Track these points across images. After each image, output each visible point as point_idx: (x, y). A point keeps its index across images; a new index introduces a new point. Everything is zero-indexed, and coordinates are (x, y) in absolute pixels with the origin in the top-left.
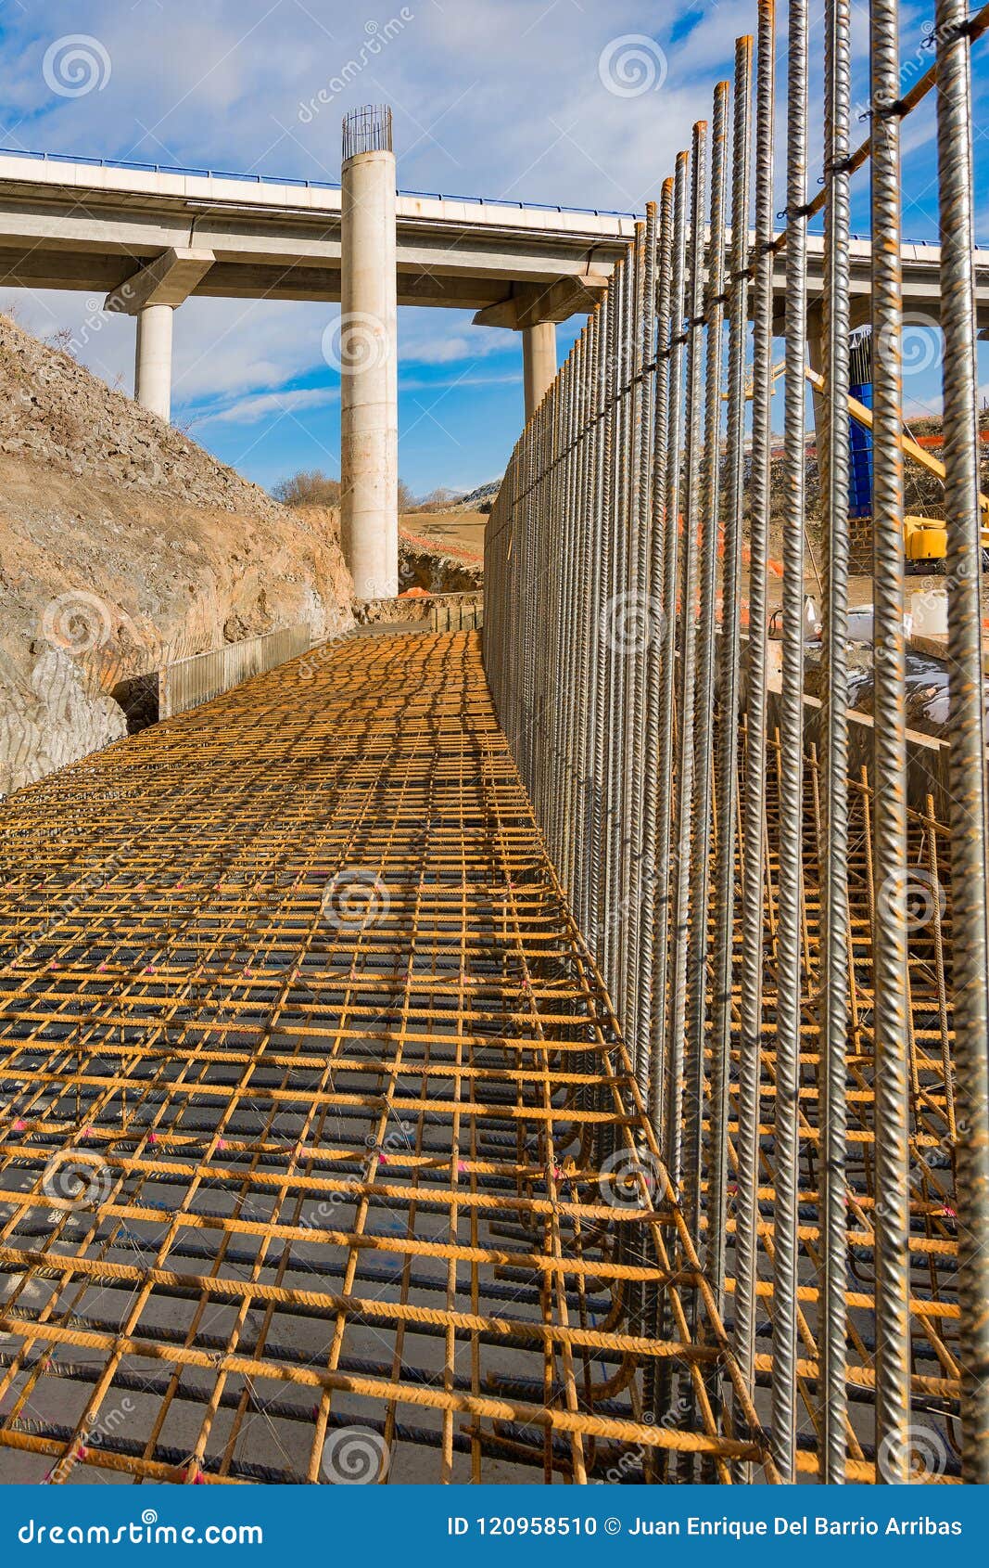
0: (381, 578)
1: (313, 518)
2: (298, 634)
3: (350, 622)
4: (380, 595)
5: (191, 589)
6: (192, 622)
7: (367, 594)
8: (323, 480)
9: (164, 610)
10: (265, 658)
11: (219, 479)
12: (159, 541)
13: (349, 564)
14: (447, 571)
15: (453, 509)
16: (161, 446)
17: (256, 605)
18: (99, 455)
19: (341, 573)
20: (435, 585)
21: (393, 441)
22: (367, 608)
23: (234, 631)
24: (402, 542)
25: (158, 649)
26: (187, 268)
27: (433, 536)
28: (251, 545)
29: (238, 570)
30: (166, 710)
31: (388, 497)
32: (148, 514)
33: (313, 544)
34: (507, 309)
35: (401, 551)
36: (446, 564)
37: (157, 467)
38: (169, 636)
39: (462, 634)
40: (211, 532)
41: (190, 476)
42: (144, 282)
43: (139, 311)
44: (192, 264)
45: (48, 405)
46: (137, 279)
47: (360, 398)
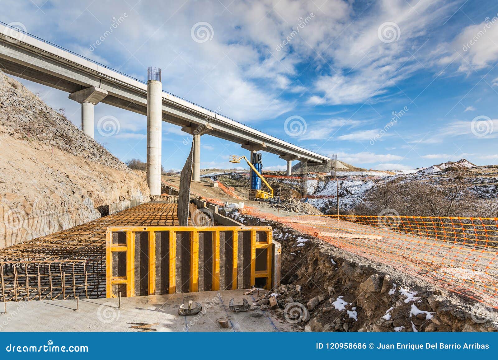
0: (157, 190)
1: (139, 173)
2: (138, 201)
3: (149, 200)
4: (156, 194)
5: (112, 188)
6: (113, 195)
7: (153, 194)
8: (140, 162)
9: (106, 192)
10: (130, 205)
11: (114, 160)
12: (102, 176)
13: (149, 186)
14: (173, 190)
15: (175, 175)
16: (97, 149)
17: (127, 193)
18: (80, 150)
19: (147, 188)
20: (169, 193)
21: (160, 157)
22: (153, 197)
23: (122, 199)
24: (162, 182)
25: (106, 200)
26: (99, 94)
27: (170, 182)
28: (125, 179)
29: (122, 185)
30: (111, 212)
31: (159, 171)
32: (98, 168)
33: (140, 180)
34: (189, 129)
35: (162, 185)
37: (98, 155)
38: (108, 198)
39: (175, 204)
40: (115, 175)
41: (107, 159)
42: (84, 94)
43: (82, 102)
44: (101, 93)
45: (61, 132)
46: (81, 92)
47: (152, 146)
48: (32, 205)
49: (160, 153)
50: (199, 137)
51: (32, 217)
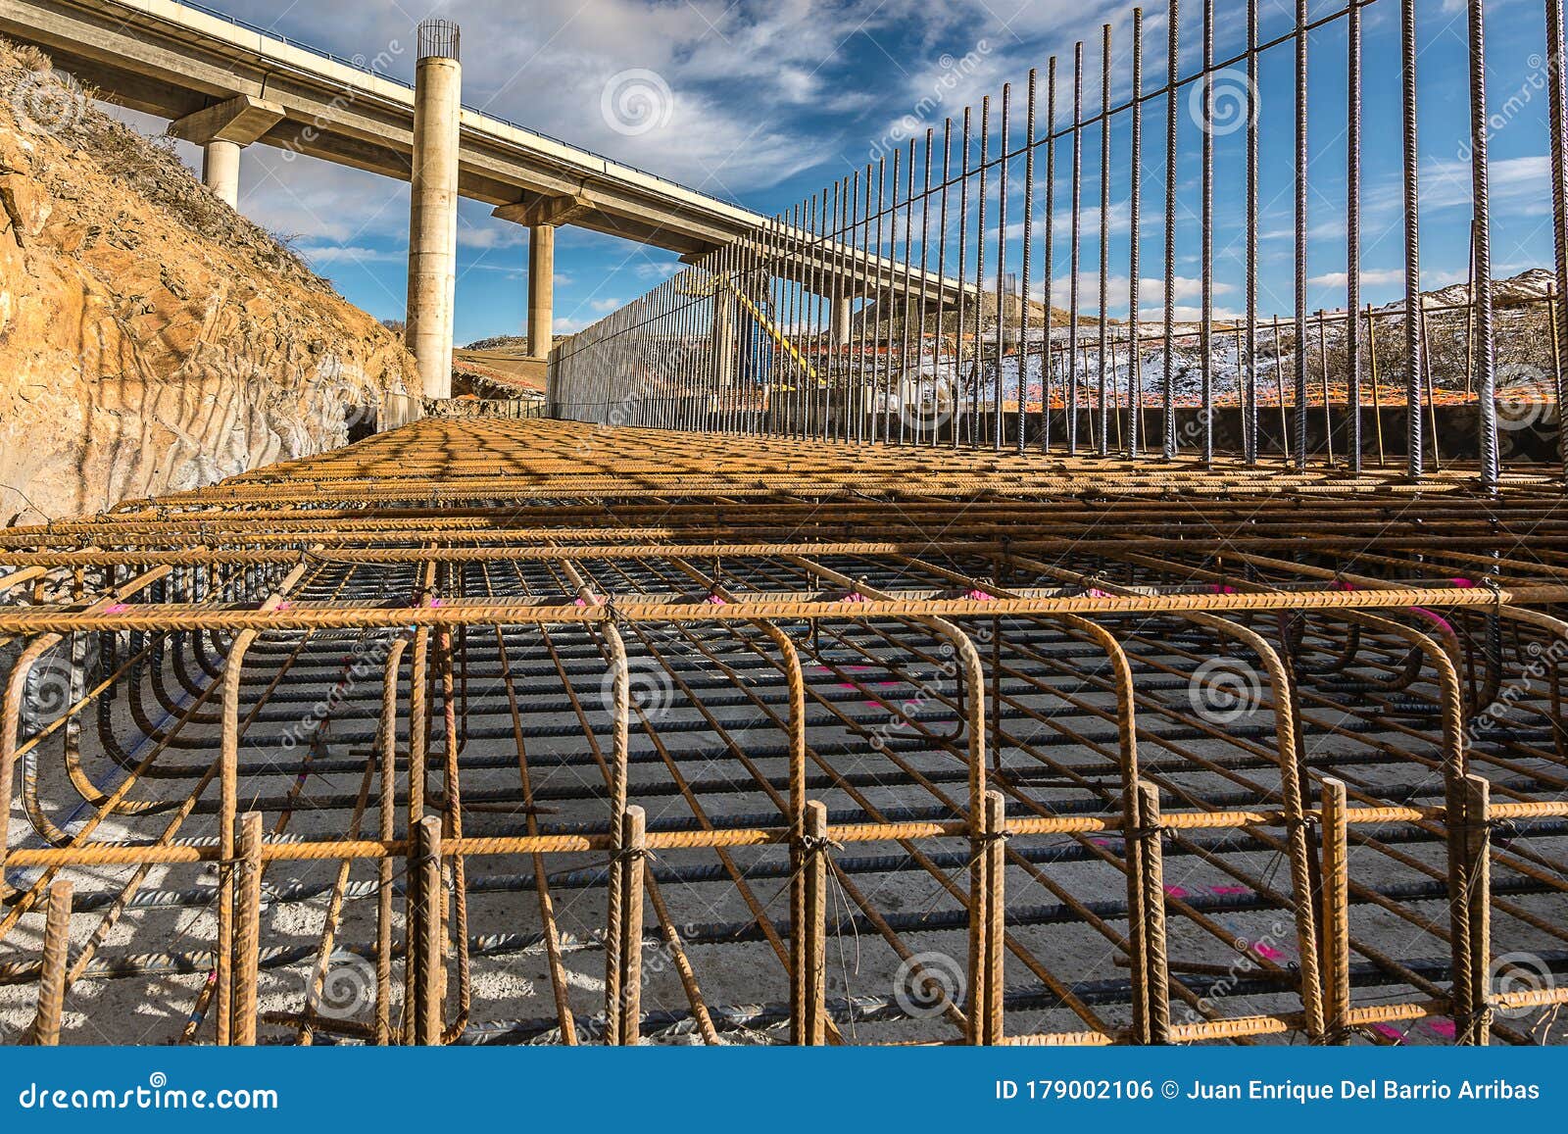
0: (439, 386)
3: (422, 412)
4: (440, 395)
7: (430, 395)
20: (482, 394)
21: (452, 283)
22: (435, 403)
26: (257, 115)
31: (446, 326)
34: (518, 210)
36: (485, 382)
42: (213, 118)
43: (206, 143)
44: (265, 114)
45: (173, 190)
46: (205, 114)
47: (426, 247)
48: (197, 314)
49: (452, 271)
50: (548, 234)
51: (197, 371)
